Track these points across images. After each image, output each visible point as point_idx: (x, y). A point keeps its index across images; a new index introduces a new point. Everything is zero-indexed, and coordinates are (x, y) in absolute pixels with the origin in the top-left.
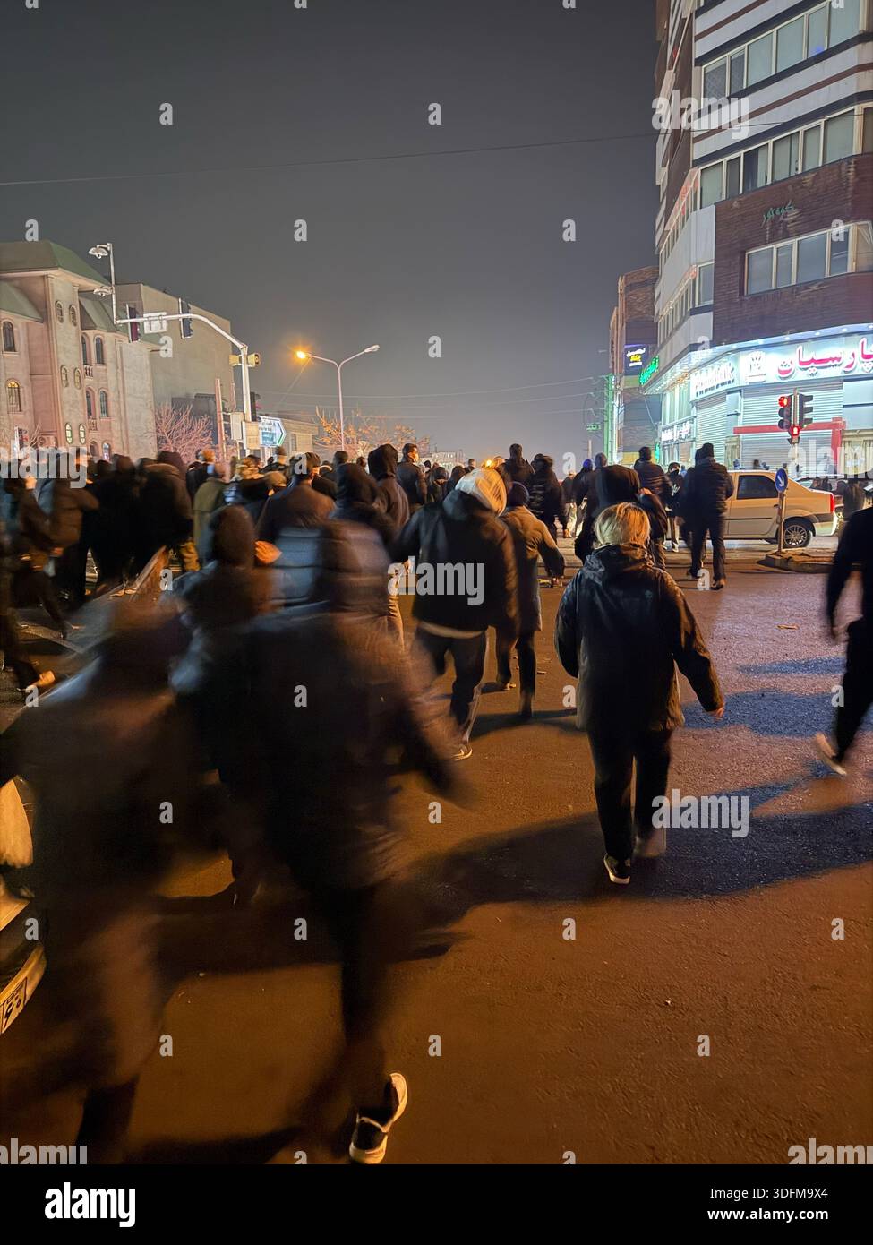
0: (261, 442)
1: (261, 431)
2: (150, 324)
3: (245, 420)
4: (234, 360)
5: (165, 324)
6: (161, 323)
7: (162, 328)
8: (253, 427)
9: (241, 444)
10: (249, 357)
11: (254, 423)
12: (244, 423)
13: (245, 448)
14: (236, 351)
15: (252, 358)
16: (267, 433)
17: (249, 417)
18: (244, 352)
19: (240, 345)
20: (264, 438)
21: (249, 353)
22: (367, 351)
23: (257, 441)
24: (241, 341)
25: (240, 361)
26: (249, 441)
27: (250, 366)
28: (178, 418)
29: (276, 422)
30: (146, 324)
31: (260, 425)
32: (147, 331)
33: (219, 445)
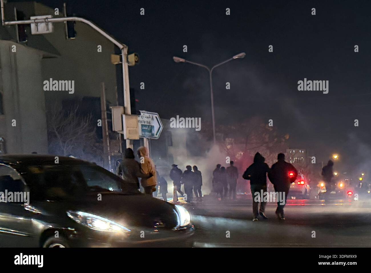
0: (140, 133)
1: (140, 124)
2: (37, 26)
3: (125, 113)
4: (115, 60)
5: (50, 26)
6: (47, 25)
7: (48, 30)
8: (134, 120)
9: (122, 135)
10: (129, 56)
11: (134, 117)
12: (124, 116)
13: (125, 138)
14: (118, 52)
15: (132, 58)
16: (145, 126)
17: (129, 111)
18: (125, 52)
19: (121, 46)
20: (143, 130)
21: (129, 53)
22: (236, 57)
23: (136, 132)
24: (121, 42)
25: (121, 60)
26: (130, 132)
27: (130, 65)
28: (66, 115)
29: (154, 116)
30: (33, 26)
31: (140, 118)
32: (34, 31)
33: (104, 140)
